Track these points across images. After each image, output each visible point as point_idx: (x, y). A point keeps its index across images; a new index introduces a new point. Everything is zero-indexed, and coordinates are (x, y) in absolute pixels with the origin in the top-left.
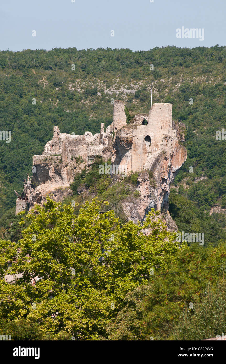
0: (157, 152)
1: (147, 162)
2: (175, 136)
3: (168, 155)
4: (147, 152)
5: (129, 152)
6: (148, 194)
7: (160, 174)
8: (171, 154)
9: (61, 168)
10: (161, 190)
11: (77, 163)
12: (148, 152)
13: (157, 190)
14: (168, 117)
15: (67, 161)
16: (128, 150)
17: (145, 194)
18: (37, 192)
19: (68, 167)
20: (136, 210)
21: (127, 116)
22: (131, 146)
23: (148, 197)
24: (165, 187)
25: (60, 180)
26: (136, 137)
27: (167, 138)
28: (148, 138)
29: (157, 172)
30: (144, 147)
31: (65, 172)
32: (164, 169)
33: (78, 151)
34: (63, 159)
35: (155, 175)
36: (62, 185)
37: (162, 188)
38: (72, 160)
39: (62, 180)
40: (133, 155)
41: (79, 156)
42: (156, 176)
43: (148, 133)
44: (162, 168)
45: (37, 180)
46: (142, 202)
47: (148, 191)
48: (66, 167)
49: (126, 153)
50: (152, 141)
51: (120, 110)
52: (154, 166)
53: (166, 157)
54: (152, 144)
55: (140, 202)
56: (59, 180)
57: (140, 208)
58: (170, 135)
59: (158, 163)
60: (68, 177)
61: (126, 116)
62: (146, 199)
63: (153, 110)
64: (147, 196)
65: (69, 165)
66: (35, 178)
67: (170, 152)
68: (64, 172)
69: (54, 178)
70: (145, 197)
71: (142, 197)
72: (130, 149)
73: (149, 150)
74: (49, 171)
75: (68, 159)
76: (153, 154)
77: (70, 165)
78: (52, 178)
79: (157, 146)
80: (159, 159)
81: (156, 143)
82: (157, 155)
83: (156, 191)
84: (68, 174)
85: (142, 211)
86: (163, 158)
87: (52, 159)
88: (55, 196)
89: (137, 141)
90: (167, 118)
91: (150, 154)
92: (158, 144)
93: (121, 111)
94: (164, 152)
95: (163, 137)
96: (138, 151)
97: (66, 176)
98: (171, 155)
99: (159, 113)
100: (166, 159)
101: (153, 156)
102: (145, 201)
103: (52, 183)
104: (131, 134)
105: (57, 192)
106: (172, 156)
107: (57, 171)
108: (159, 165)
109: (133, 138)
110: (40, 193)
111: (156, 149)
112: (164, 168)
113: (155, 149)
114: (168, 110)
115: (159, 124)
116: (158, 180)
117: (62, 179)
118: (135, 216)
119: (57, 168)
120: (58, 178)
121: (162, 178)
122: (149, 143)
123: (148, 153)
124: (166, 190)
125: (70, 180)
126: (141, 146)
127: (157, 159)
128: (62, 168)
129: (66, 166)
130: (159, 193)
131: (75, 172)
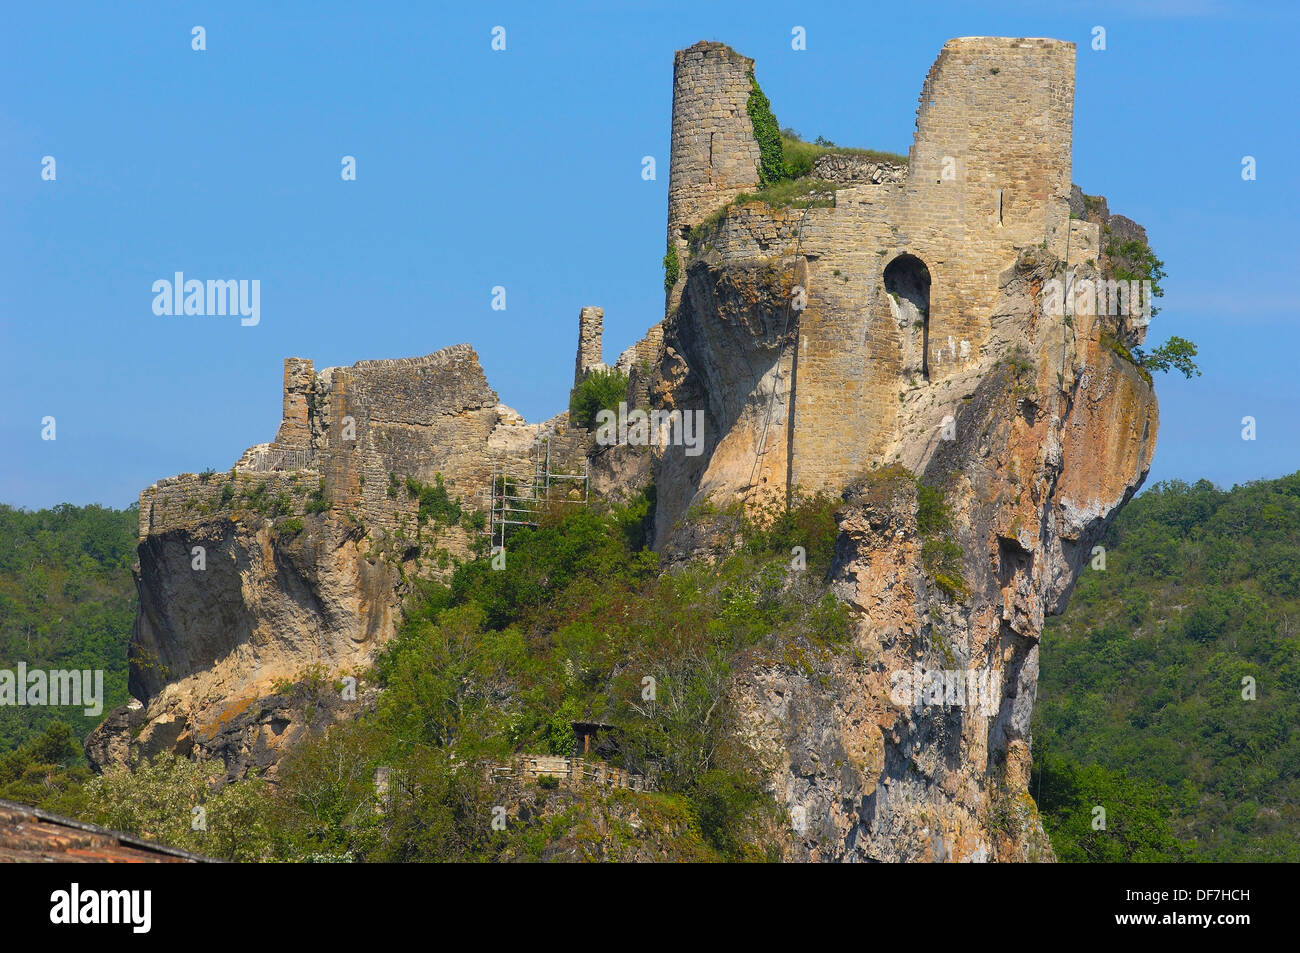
0: (969, 367)
1: (897, 435)
2: (1090, 263)
3: (1045, 384)
4: (896, 371)
5: (778, 368)
6: (907, 631)
7: (985, 508)
8: (1061, 379)
9: (318, 550)
10: (996, 621)
11: (423, 520)
12: (905, 364)
13: (965, 613)
14: (1046, 128)
15: (357, 505)
16: (768, 358)
17: (890, 629)
18: (164, 719)
19: (365, 546)
21: (762, 149)
22: (792, 323)
24: (1017, 610)
25: (313, 626)
26: (824, 266)
27: (1041, 271)
28: (906, 276)
29: (967, 497)
30: (882, 334)
31: (347, 578)
32: (1013, 480)
33: (435, 448)
34: (336, 492)
35: (954, 511)
36: (327, 661)
37: (999, 610)
38: (392, 495)
39: (325, 627)
40: (802, 387)
41: (438, 478)
42: (965, 519)
43: (906, 236)
44: (1003, 473)
46: (870, 678)
47: (912, 609)
48: (350, 544)
49: (754, 377)
50: (938, 292)
51: (720, 109)
52: (948, 458)
53: (1033, 397)
54: (937, 310)
55: (851, 678)
56: (303, 629)
57: (855, 722)
58: (1058, 249)
59: (979, 432)
60: (362, 606)
61: (755, 146)
63: (948, 86)
64: (903, 644)
65: (372, 532)
67: (1054, 368)
68: (340, 573)
69: (272, 615)
70: (885, 646)
71: (868, 641)
72: (783, 347)
73: (911, 355)
74: (244, 574)
75: (368, 493)
76: (939, 381)
77: (379, 533)
78: (262, 620)
79: (968, 325)
80: (984, 409)
81: (961, 304)
82: (972, 386)
83: (961, 622)
84: (363, 586)
86: (1013, 403)
87: (261, 489)
88: (280, 725)
89: (834, 289)
90: (1040, 137)
91: (919, 380)
92: (975, 310)
93: (720, 114)
94: (1017, 366)
95: (1010, 265)
96: (837, 358)
97: (351, 604)
98: (1065, 386)
99: (984, 107)
100: (1030, 409)
101: (944, 396)
103: (262, 652)
104: (793, 245)
105: (294, 703)
106: (1067, 399)
107: (295, 571)
108: (984, 450)
109: (801, 269)
110: (183, 723)
111: (965, 345)
112: (1018, 471)
113: (952, 345)
114: (1044, 84)
115: (987, 176)
116: (977, 551)
117: (326, 619)
118: (822, 767)
119: (294, 547)
120: (300, 622)
121: (1002, 540)
122: (913, 311)
123: (907, 372)
124: (1024, 629)
125: (373, 626)
126: (861, 326)
127: (972, 410)
128: (329, 548)
129: (355, 534)
130: (982, 638)
131: (413, 577)
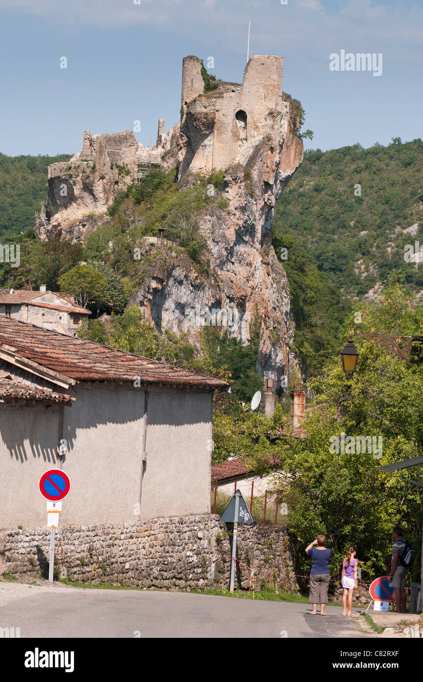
0: (257, 138)
1: (239, 155)
2: (287, 112)
3: (275, 143)
4: (239, 139)
5: (209, 138)
6: (241, 205)
7: (261, 174)
8: (280, 142)
9: (93, 182)
10: (263, 202)
11: (119, 174)
12: (241, 138)
13: (256, 200)
14: (276, 78)
15: (103, 170)
16: (207, 136)
17: (237, 205)
18: (54, 224)
19: (105, 181)
20: (221, 230)
21: (205, 82)
22: (213, 127)
23: (242, 211)
24: (269, 199)
25: (92, 201)
26: (221, 113)
27: (275, 114)
28: (241, 115)
29: (256, 171)
30: (235, 130)
31: (100, 189)
32: (268, 167)
33: (122, 156)
34: (97, 167)
35: (253, 175)
36: (95, 210)
37: (264, 199)
38: (112, 169)
39: (95, 201)
40: (216, 143)
41: (123, 163)
42: (256, 177)
43: (241, 105)
44: (265, 165)
45: (55, 204)
46: (232, 217)
47: (243, 200)
48: (101, 180)
49: (203, 140)
50: (249, 119)
51: (194, 72)
52: (252, 160)
53: (272, 146)
54: (249, 124)
55: (227, 217)
56: (90, 202)
57: (228, 228)
58: (279, 109)
59: (259, 155)
60: (104, 196)
61: (203, 82)
62: (238, 213)
63: (251, 68)
64: (240, 208)
65: (107, 177)
66: (52, 200)
67: (278, 139)
68: (98, 187)
69: (82, 198)
70: (236, 209)
71: (231, 208)
72: (210, 133)
73: (242, 135)
74: (74, 187)
75: (106, 168)
76: (249, 142)
77: (109, 177)
78: (79, 199)
79: (256, 128)
80: (260, 149)
81: (255, 123)
82: (257, 143)
83: (254, 202)
84: (105, 191)
85: (231, 234)
86: (268, 147)
87: (79, 166)
88: (84, 226)
89: (223, 119)
90: (274, 81)
91: (244, 142)
92: (258, 124)
93: (195, 74)
94: (269, 138)
95: (267, 113)
96: (224, 136)
97: (101, 195)
98: (281, 143)
99: (260, 73)
100: (272, 149)
101: (250, 145)
102: (237, 216)
103: (79, 207)
104: (213, 108)
105: (87, 220)
106: (281, 146)
107: (87, 187)
108: (260, 159)
109: (215, 114)
110: (59, 225)
111: (255, 133)
112: (269, 165)
113: (252, 133)
114: (276, 67)
115: (261, 90)
116: (259, 185)
117: (95, 199)
118: (220, 239)
119: (87, 181)
120: (88, 199)
121: (264, 182)
122: (243, 124)
123: (241, 140)
124: (270, 204)
125: (107, 201)
126: (230, 128)
127: (257, 149)
128: (96, 181)
129: (103, 178)
130: (260, 206)
131: (117, 189)
